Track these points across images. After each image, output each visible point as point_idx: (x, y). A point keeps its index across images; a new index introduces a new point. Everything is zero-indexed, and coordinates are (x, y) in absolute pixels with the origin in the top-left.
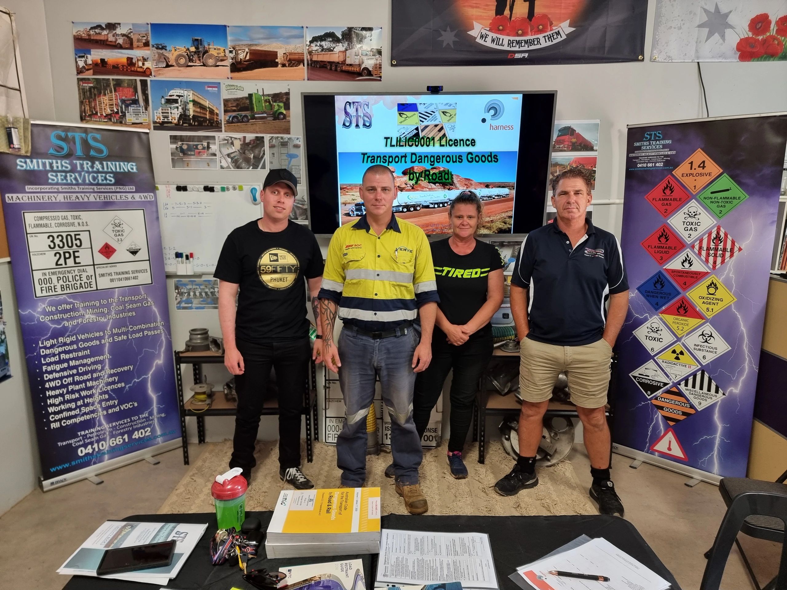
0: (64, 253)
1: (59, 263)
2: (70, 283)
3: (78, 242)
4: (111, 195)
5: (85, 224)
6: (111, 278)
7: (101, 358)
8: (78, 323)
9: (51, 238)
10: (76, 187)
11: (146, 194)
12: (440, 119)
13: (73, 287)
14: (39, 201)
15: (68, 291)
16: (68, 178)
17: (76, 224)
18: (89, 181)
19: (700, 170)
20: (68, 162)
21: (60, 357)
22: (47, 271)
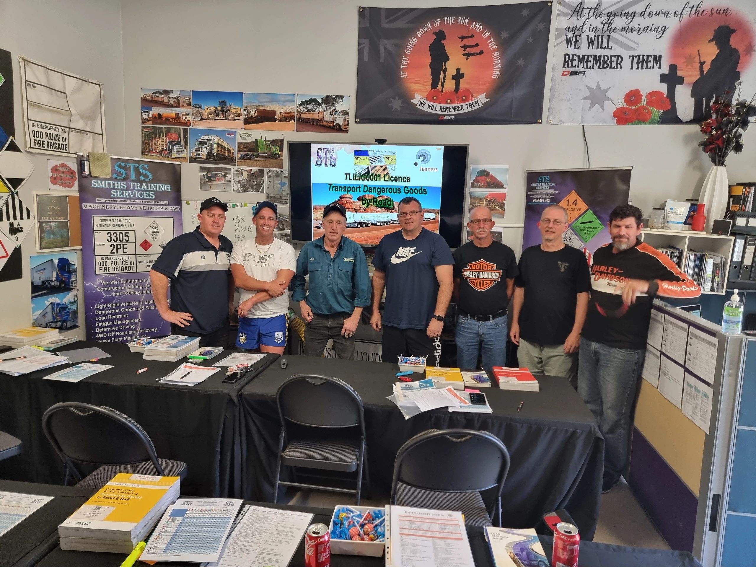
0: (117, 245)
1: (113, 252)
2: (119, 266)
3: (127, 238)
4: (151, 206)
5: (132, 226)
6: (147, 264)
7: (135, 321)
8: (122, 294)
9: (109, 234)
10: (129, 200)
11: (176, 207)
12: (384, 162)
13: (121, 269)
14: (104, 209)
15: (117, 272)
16: (124, 194)
17: (127, 226)
18: (138, 196)
19: (574, 206)
20: (125, 183)
21: (108, 317)
22: (105, 257)
